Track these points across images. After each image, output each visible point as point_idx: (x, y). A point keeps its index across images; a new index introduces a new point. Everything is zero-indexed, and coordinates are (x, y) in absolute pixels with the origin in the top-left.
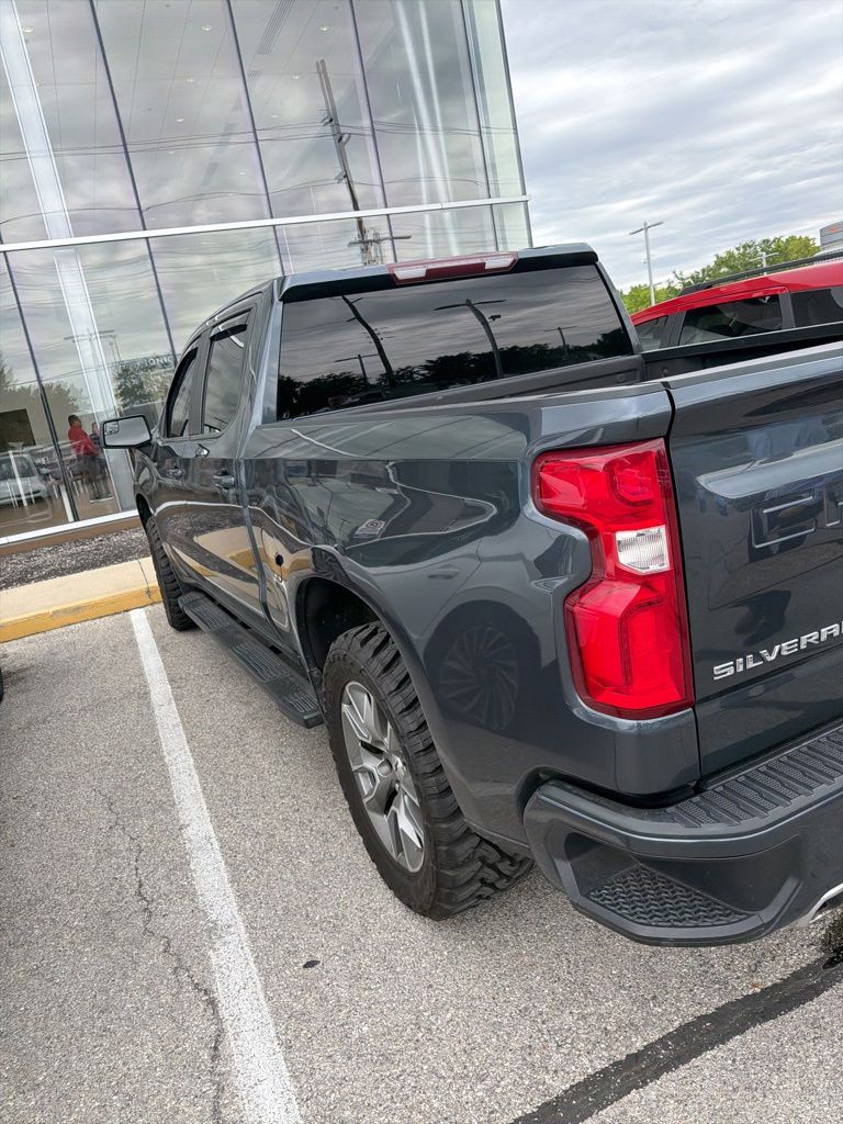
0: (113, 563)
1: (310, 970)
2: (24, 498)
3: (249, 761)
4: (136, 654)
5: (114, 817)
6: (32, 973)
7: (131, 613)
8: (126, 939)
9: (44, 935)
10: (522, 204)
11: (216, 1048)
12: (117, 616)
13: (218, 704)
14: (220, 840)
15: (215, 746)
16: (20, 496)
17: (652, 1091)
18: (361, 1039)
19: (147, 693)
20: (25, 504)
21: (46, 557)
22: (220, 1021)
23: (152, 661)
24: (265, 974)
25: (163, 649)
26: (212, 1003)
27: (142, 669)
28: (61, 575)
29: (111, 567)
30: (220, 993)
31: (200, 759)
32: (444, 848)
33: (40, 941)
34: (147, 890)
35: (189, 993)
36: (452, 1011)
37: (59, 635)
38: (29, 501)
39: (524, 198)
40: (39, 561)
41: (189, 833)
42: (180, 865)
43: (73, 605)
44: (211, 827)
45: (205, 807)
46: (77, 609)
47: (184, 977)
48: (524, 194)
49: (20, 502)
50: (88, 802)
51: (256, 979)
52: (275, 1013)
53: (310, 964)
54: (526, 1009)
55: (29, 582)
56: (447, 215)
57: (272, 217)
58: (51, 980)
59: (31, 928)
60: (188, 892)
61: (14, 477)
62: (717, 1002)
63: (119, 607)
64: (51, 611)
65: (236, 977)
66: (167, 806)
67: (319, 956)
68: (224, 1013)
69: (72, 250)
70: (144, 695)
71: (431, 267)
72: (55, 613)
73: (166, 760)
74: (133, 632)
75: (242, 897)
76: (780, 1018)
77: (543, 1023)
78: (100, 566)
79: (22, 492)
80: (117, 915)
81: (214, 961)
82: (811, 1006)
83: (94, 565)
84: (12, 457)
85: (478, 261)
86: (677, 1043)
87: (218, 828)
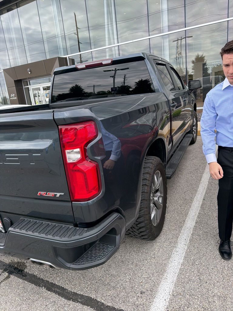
71: (87, 64)
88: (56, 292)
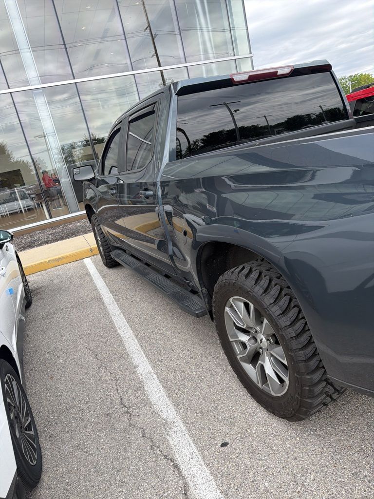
0: (71, 237)
1: (225, 448)
2: (23, 209)
3: (160, 332)
4: (91, 280)
5: (99, 362)
6: (77, 448)
7: (84, 260)
8: (121, 429)
9: (78, 426)
10: (250, 59)
11: (186, 494)
12: (78, 262)
13: (137, 303)
14: (157, 374)
15: (141, 324)
16: (21, 208)
18: (266, 490)
19: (101, 298)
20: (23, 212)
21: (39, 235)
22: (184, 478)
23: (100, 283)
24: (201, 450)
25: (104, 277)
26: (176, 466)
27: (95, 287)
28: (48, 243)
29: (71, 239)
30: (179, 462)
31: (135, 331)
32: (307, 388)
33: (77, 430)
34: (125, 401)
35: (162, 461)
36: (313, 474)
37: (53, 272)
38: (25, 210)
39: (251, 55)
40: (37, 237)
41: (139, 370)
42: (139, 388)
43: (57, 257)
44: (150, 367)
45: (144, 356)
46: (59, 259)
47: (157, 451)
48: (251, 53)
49: (21, 211)
50: (85, 354)
51: (197, 453)
52: (213, 473)
53: (224, 445)
54: (356, 473)
55: (33, 247)
56: (214, 66)
57: (133, 70)
58: (87, 452)
59: (70, 422)
60: (147, 403)
61: (17, 200)
63: (78, 258)
64: (47, 260)
65: (186, 451)
66: (124, 356)
67: (227, 440)
68: (185, 473)
69: (41, 91)
70: (100, 299)
71: (251, 74)
72: (49, 261)
73: (119, 332)
74: (87, 269)
75: (176, 405)
77: (369, 482)
78: (65, 239)
79: (22, 207)
80: (113, 416)
81: (171, 442)
83: (62, 238)
84: (16, 191)
85: (274, 70)
87: (154, 367)
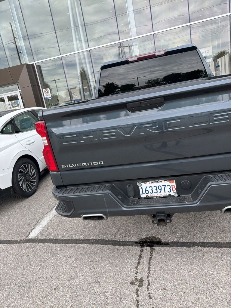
17: (82, 245)
57: (190, 23)
62: (110, 239)
71: (139, 57)
76: (115, 246)
77: (84, 229)
82: (121, 247)
86: (96, 241)
88: (213, 247)
